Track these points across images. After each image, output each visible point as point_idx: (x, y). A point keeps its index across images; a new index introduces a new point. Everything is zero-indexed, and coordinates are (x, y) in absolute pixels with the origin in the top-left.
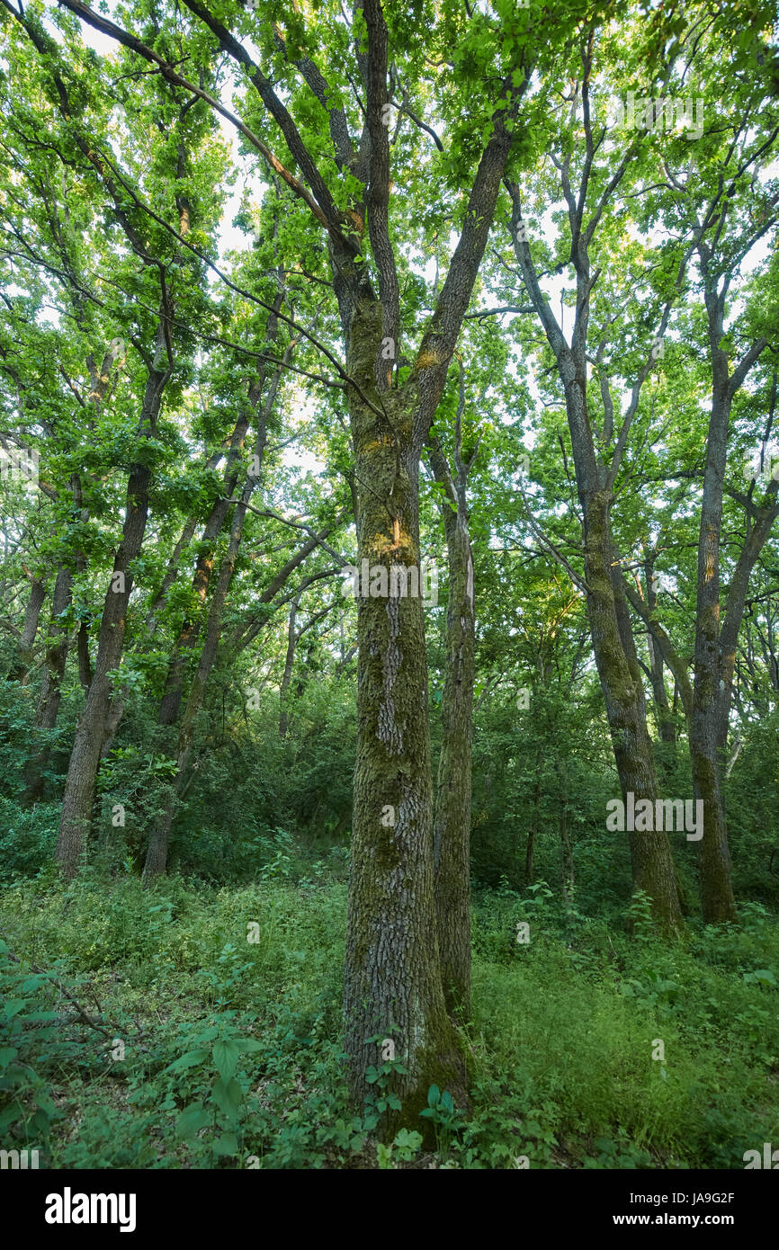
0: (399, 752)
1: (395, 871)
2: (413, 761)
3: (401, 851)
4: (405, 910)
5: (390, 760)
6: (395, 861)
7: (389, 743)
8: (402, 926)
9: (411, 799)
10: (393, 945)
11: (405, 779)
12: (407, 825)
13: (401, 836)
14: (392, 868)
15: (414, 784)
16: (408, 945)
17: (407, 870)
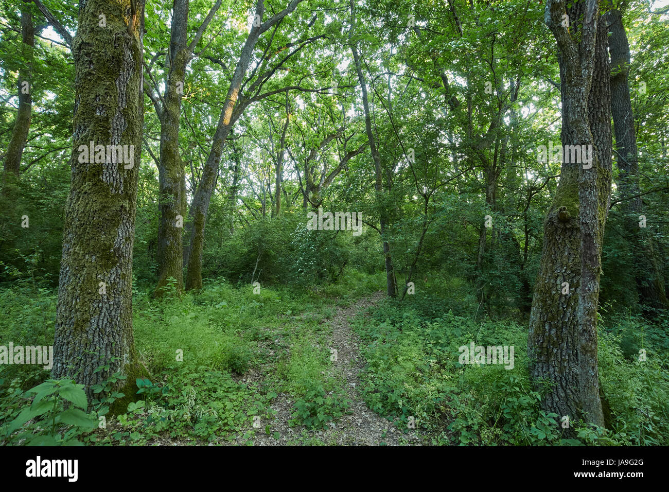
0: (120, 192)
1: (114, 269)
2: (130, 200)
3: (119, 257)
4: (121, 292)
5: (112, 197)
6: (114, 263)
7: (112, 185)
8: (119, 301)
9: (127, 223)
10: (113, 313)
11: (125, 210)
12: (124, 240)
13: (119, 247)
14: (112, 268)
15: (130, 215)
16: (122, 311)
17: (123, 268)
